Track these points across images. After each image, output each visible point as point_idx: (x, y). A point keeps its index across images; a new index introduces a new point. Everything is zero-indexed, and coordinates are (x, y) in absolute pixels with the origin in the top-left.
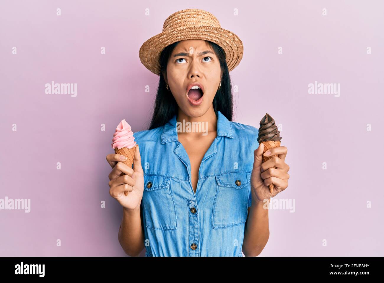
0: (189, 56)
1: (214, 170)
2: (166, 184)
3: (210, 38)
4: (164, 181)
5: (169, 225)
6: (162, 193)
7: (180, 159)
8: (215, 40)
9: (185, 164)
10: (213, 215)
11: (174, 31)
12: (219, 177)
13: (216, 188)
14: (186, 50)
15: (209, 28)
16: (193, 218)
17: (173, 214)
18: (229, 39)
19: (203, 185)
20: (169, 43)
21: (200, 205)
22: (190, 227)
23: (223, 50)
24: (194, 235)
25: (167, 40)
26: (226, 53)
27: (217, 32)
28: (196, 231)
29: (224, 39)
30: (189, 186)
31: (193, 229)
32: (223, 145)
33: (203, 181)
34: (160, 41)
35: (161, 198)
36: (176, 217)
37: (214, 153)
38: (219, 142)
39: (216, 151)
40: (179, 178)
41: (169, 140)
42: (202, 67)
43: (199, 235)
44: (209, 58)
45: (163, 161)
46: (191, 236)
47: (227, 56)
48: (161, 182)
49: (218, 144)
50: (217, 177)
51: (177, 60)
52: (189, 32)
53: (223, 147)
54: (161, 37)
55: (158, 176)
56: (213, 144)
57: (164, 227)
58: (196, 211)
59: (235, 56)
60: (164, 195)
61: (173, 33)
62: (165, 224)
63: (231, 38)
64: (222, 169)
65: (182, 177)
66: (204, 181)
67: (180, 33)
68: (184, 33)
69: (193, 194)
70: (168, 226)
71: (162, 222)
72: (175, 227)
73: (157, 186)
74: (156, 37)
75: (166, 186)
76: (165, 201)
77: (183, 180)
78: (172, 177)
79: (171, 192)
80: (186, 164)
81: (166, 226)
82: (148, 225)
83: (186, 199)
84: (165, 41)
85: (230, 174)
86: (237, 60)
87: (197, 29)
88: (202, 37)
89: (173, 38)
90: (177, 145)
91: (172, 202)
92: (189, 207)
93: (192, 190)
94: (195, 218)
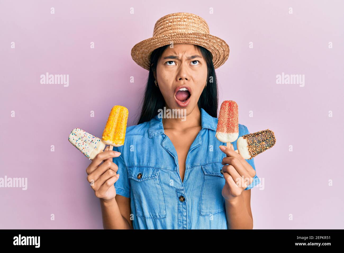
0: (178, 59)
1: (200, 160)
2: (155, 175)
3: (199, 43)
4: (153, 171)
5: (159, 213)
6: (151, 184)
7: (167, 151)
8: (203, 45)
9: (172, 155)
10: (201, 203)
11: (165, 36)
12: (205, 166)
13: (203, 177)
14: (175, 53)
15: (198, 35)
16: (181, 206)
17: (162, 203)
18: (217, 44)
19: (191, 174)
20: (159, 45)
21: (188, 194)
22: (179, 215)
23: (211, 53)
24: (183, 222)
25: (157, 43)
26: (213, 56)
27: (206, 38)
28: (185, 218)
29: (212, 44)
30: (178, 176)
31: (181, 217)
32: (207, 137)
33: (189, 171)
34: (152, 44)
35: (151, 189)
36: (165, 206)
37: (199, 144)
38: (204, 134)
39: (200, 143)
40: (168, 169)
41: (156, 134)
42: (190, 70)
43: (187, 222)
44: (197, 62)
45: (152, 154)
46: (180, 223)
47: (213, 58)
48: (151, 173)
49: (203, 136)
50: (203, 167)
51: (166, 62)
52: (180, 37)
53: (207, 139)
54: (152, 41)
55: (148, 167)
56: (198, 136)
57: (154, 216)
58: (184, 200)
59: (221, 58)
60: (154, 185)
61: (165, 38)
62: (155, 213)
63: (219, 43)
64: (207, 159)
65: (170, 168)
66: (191, 171)
67: (170, 38)
68: (175, 38)
69: (181, 184)
70: (157, 215)
71: (152, 211)
72: (164, 215)
73: (147, 177)
74: (148, 41)
75: (156, 177)
76: (155, 191)
77: (171, 171)
78: (161, 168)
79: (160, 182)
80: (174, 155)
81: (156, 215)
82: (139, 214)
83: (174, 189)
84: (156, 44)
85: (215, 164)
86: (222, 61)
87: (187, 35)
88: (191, 42)
89: (164, 42)
90: (164, 138)
91: (162, 191)
92: (178, 195)
93: (181, 180)
94: (184, 206)
